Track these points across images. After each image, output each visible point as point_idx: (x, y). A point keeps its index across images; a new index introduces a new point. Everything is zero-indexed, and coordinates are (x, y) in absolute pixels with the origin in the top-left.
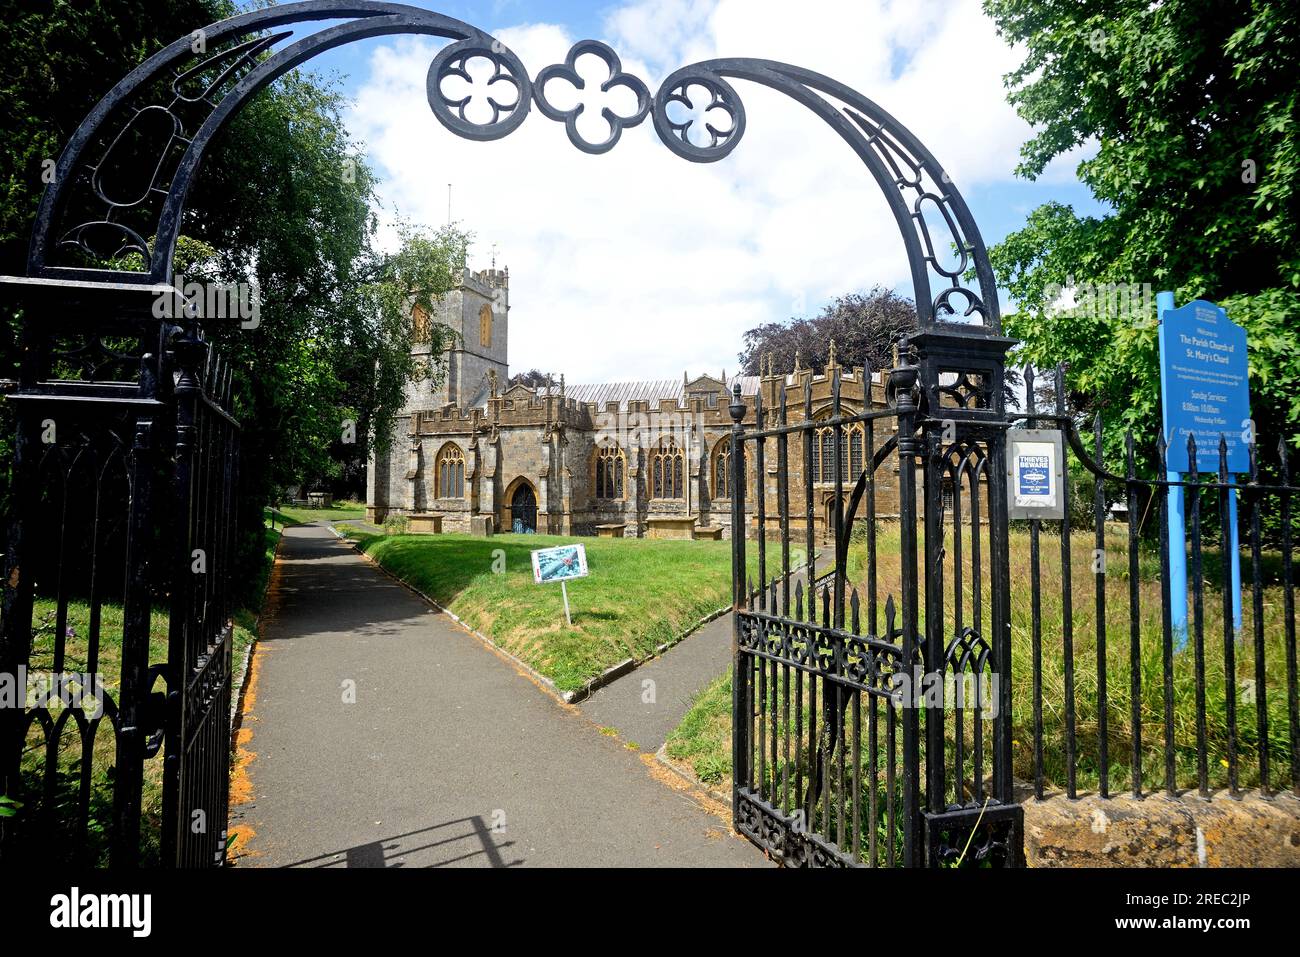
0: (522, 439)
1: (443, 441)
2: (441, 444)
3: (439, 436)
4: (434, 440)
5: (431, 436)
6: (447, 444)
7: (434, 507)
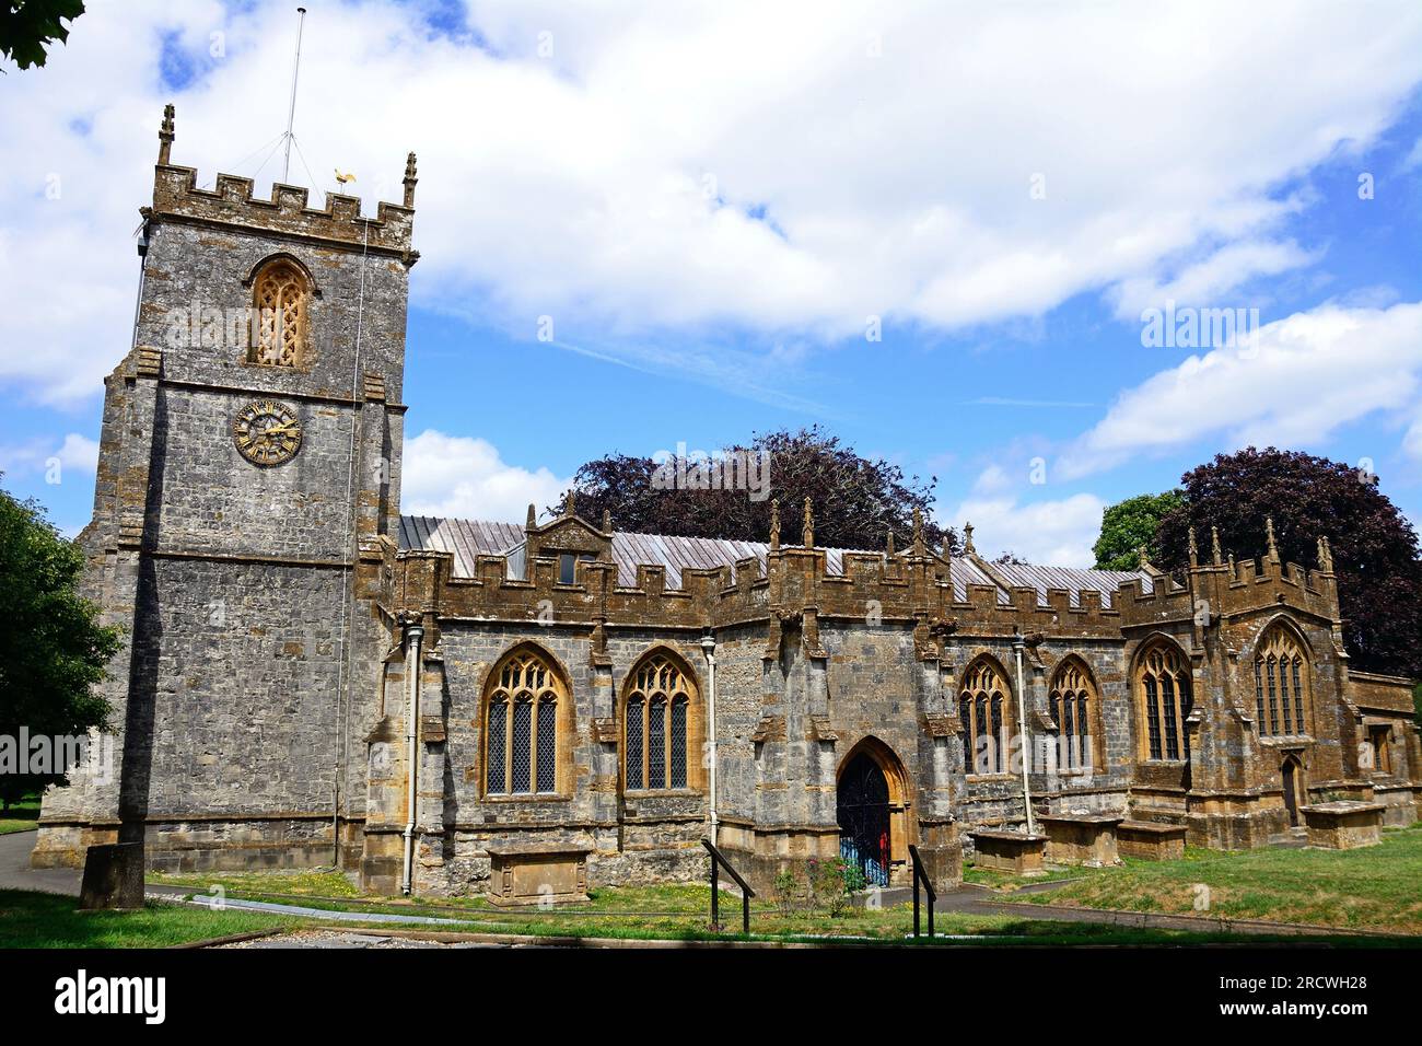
0: (868, 650)
1: (506, 641)
2: (501, 649)
3: (496, 628)
4: (480, 636)
5: (473, 626)
6: (516, 648)
7: (479, 820)
